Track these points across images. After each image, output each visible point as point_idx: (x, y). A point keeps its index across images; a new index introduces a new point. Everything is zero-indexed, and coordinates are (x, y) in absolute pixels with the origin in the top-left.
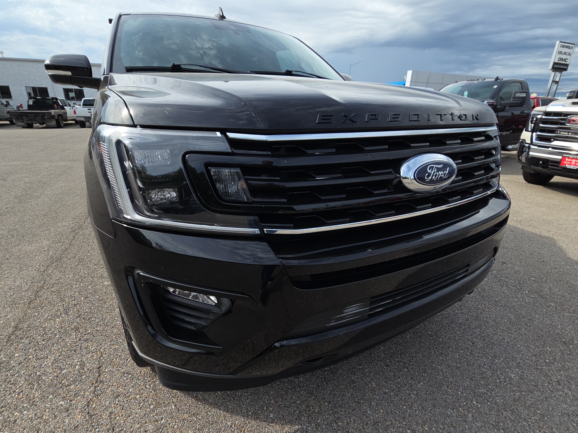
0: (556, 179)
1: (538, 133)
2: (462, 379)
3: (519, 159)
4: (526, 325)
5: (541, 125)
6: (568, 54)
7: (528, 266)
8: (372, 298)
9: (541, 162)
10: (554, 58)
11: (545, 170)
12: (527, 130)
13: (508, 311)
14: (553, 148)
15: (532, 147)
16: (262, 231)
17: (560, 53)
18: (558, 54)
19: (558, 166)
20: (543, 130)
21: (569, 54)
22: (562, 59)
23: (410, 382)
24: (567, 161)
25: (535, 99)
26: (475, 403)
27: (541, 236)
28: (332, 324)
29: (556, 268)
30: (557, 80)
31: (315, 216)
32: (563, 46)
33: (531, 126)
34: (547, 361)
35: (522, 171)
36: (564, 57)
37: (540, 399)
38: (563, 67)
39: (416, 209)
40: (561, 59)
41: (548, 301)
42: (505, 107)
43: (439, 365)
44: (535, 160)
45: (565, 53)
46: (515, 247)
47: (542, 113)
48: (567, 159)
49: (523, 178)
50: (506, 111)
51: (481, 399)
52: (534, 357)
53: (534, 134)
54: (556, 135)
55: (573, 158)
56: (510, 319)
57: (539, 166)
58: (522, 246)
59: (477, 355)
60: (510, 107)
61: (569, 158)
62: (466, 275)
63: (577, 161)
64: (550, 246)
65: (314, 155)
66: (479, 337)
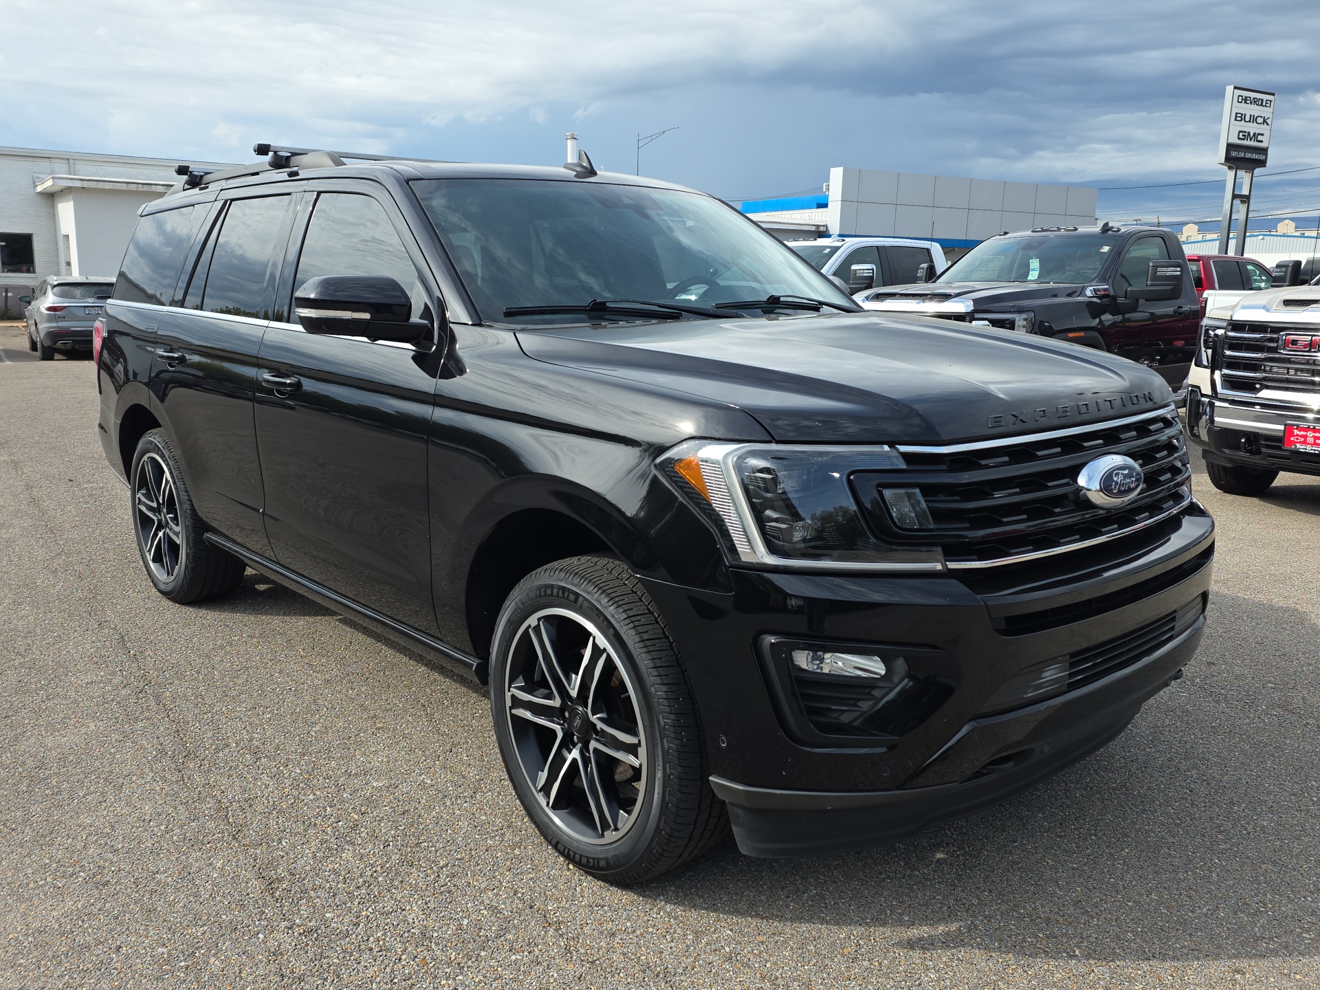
0: (1284, 479)
1: (1226, 371)
2: (1188, 837)
3: (1193, 435)
4: (1273, 755)
5: (1228, 353)
6: (1260, 120)
7: (1257, 665)
8: (1073, 655)
9: (1243, 440)
10: (1228, 132)
11: (1256, 459)
12: (1199, 364)
13: (1238, 739)
14: (1263, 406)
15: (1217, 403)
16: (945, 566)
17: (1240, 117)
18: (1236, 120)
19: (1279, 448)
20: (1234, 364)
21: (1265, 121)
22: (1249, 133)
23: (1107, 851)
24: (1298, 435)
25: (1198, 260)
26: (1217, 861)
27: (1272, 608)
28: (1030, 695)
29: (1311, 664)
30: (1245, 192)
31: (993, 545)
32: (1245, 100)
33: (1206, 354)
34: (1315, 799)
35: (1204, 462)
36: (1252, 128)
37: (1311, 844)
38: (1255, 156)
39: (1102, 532)
40: (1246, 135)
41: (1304, 718)
42: (1138, 300)
43: (1146, 825)
44: (1229, 437)
45: (1254, 119)
46: (1225, 633)
47: (1225, 324)
48: (1296, 432)
49: (1209, 480)
50: (1139, 309)
51: (1225, 856)
52: (1293, 797)
53: (1217, 374)
54: (1264, 375)
55: (1308, 429)
56: (1243, 752)
57: (1240, 450)
58: (1239, 630)
59: (1203, 805)
60: (1146, 300)
61: (1298, 428)
62: (1172, 635)
63: (1317, 435)
64: (1293, 627)
65: (987, 467)
66: (1198, 781)
